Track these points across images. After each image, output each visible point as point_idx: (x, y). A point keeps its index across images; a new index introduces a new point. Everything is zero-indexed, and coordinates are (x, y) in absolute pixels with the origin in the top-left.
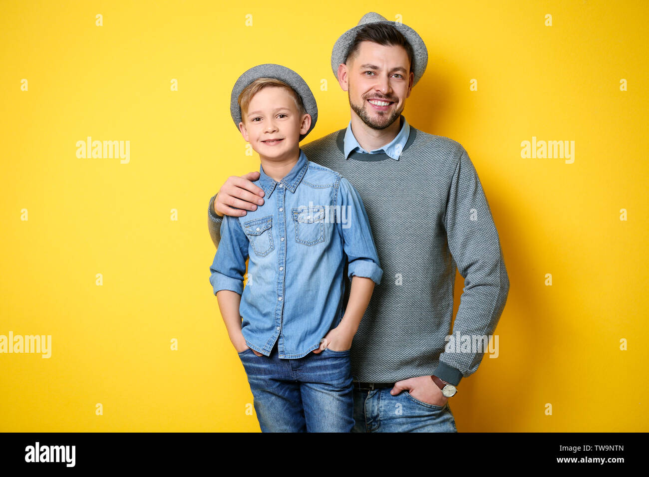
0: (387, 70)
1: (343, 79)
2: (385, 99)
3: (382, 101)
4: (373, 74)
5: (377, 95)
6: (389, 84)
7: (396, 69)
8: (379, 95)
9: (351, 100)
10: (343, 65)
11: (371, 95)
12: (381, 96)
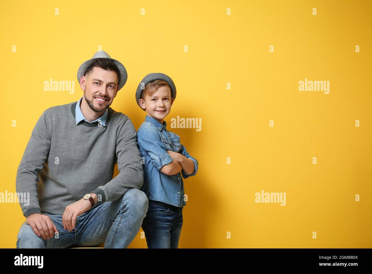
0: (106, 83)
1: (82, 84)
2: (104, 98)
3: (102, 99)
4: (99, 84)
5: (100, 95)
6: (106, 90)
7: (111, 83)
8: (101, 96)
9: (86, 95)
10: (84, 76)
11: (97, 95)
12: (102, 96)
